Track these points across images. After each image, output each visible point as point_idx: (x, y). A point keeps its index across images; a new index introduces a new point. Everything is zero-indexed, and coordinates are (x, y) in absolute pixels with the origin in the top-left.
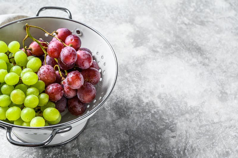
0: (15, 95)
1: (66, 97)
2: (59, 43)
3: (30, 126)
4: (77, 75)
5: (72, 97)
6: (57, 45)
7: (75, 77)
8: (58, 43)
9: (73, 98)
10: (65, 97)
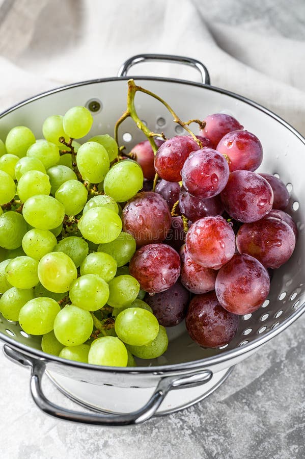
0: (49, 269)
1: (187, 288)
2: (188, 143)
3: (87, 363)
4: (214, 227)
5: (203, 293)
6: (182, 145)
7: (207, 232)
8: (185, 142)
9: (205, 294)
10: (184, 287)
